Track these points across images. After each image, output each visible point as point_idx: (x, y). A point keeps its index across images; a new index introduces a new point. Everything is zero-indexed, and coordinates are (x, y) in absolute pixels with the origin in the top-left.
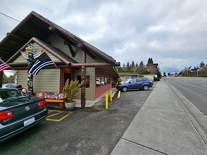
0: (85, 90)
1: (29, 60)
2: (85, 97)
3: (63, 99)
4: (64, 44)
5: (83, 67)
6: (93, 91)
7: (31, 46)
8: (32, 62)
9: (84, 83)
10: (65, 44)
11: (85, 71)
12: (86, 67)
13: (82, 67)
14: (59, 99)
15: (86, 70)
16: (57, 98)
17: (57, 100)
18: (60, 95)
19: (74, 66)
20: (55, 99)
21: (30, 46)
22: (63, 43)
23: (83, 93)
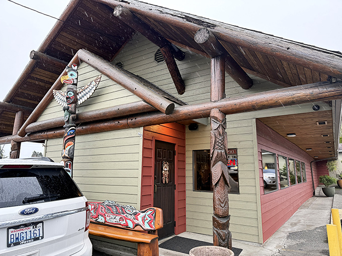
0: (227, 203)
1: (68, 109)
2: (229, 233)
3: (150, 232)
4: (156, 59)
5: (215, 113)
6: (253, 206)
7: (74, 70)
8: (74, 113)
9: (223, 175)
10: (158, 59)
11: (224, 128)
12: (225, 112)
13: (212, 114)
14: (138, 228)
15: (225, 123)
16: (131, 225)
17: (131, 233)
18: (142, 215)
19: (185, 114)
20: (126, 228)
21: (72, 72)
22: (154, 58)
23: (221, 213)
